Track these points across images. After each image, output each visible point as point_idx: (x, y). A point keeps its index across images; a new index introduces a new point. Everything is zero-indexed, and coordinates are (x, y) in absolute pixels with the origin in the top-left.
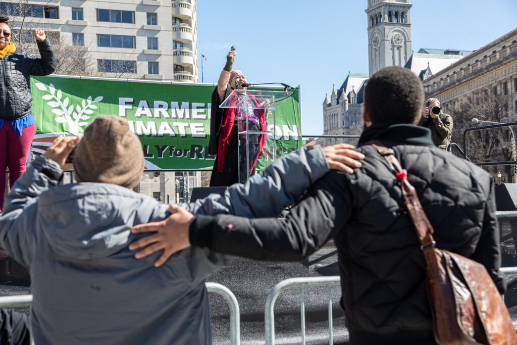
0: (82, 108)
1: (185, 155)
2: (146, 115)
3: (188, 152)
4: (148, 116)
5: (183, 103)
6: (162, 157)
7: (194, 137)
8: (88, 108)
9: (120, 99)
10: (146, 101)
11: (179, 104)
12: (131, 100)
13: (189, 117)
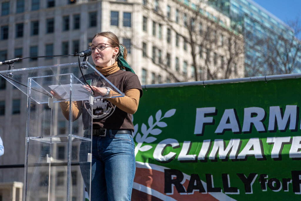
0: (148, 127)
1: (285, 188)
2: (231, 130)
3: (288, 183)
4: (233, 131)
5: (288, 107)
6: (252, 193)
7: (293, 159)
8: (156, 127)
9: (198, 110)
10: (232, 110)
11: (281, 109)
12: (212, 110)
13: (294, 128)
